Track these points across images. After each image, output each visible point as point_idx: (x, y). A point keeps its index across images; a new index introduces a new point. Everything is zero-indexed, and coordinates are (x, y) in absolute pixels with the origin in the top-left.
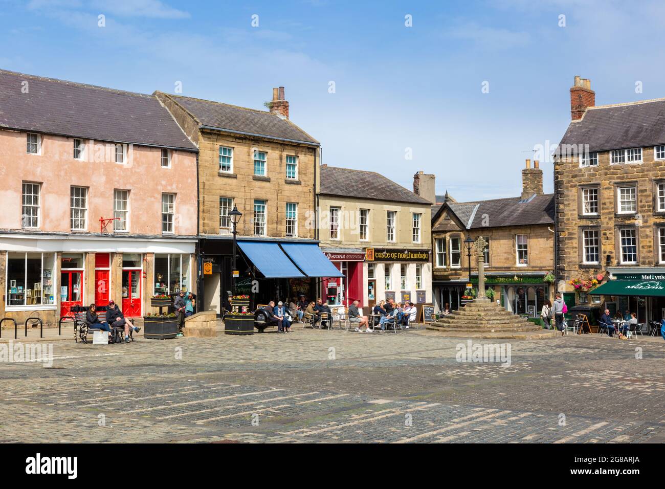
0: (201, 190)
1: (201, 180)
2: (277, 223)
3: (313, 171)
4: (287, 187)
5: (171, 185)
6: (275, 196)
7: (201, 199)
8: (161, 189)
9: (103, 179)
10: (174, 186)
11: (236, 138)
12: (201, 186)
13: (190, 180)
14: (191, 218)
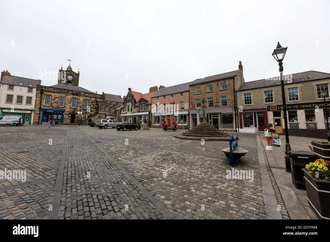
0: (190, 99)
1: (190, 97)
2: (217, 103)
3: (233, 84)
4: (221, 92)
5: (182, 100)
6: (215, 96)
7: (190, 101)
8: (180, 101)
9: (168, 102)
10: (183, 100)
11: (200, 84)
12: (190, 98)
13: (187, 98)
14: (187, 106)
